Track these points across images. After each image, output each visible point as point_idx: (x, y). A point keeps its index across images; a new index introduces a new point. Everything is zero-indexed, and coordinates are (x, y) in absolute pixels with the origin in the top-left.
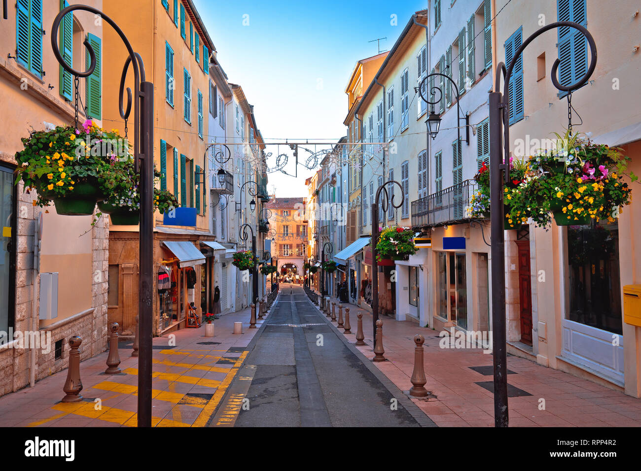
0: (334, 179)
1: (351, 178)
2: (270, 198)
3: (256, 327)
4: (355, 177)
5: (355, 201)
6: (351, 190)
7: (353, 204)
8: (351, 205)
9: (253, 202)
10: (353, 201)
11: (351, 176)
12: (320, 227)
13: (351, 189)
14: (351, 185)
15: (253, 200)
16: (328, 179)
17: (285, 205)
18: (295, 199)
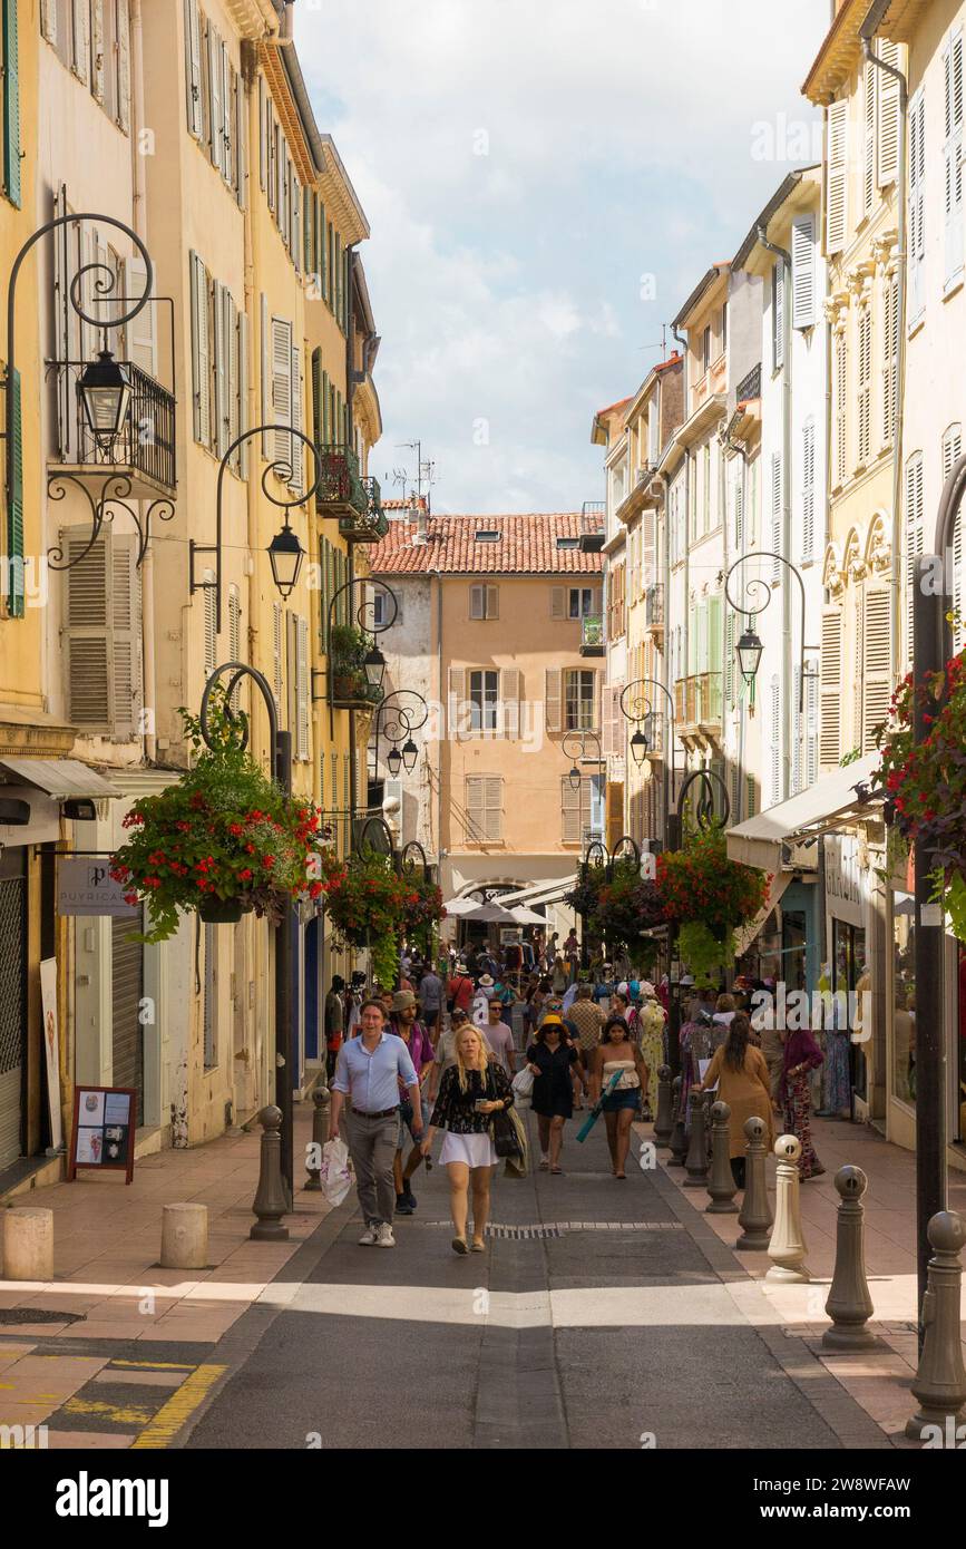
0: (751, 408)
1: (842, 403)
2: (388, 515)
3: (283, 1236)
4: (864, 401)
5: (862, 534)
6: (842, 475)
7: (850, 555)
8: (839, 554)
9: (285, 542)
10: (852, 536)
11: (843, 389)
12: (672, 683)
13: (842, 466)
14: (842, 441)
15: (286, 529)
16: (715, 413)
17: (482, 558)
18: (539, 524)
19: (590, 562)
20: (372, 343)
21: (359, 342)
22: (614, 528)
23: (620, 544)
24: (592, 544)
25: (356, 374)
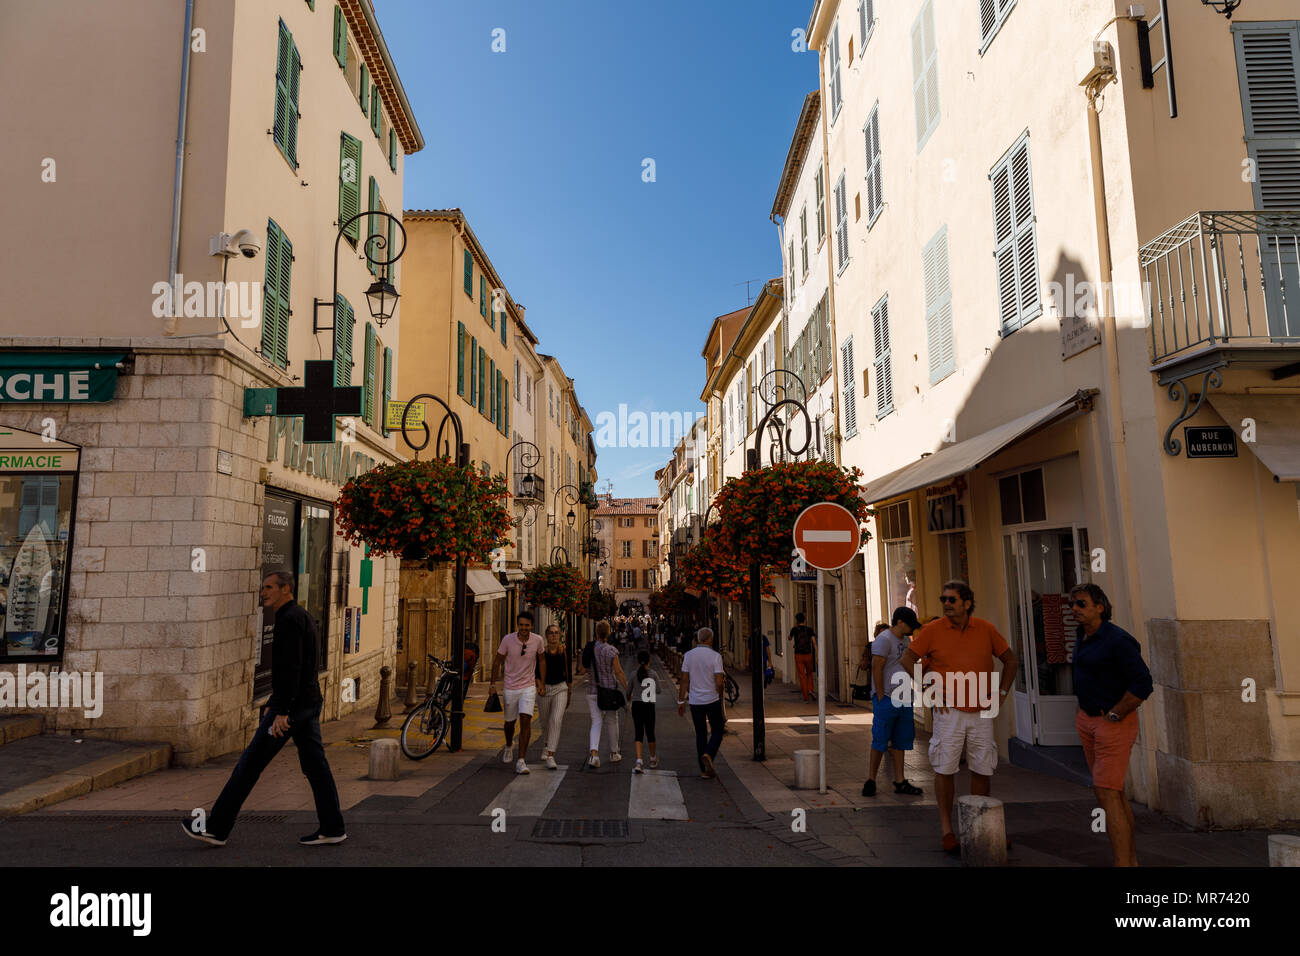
2: (599, 501)
9: (571, 514)
15: (571, 510)
17: (625, 510)
18: (641, 500)
19: (654, 511)
20: (595, 456)
21: (592, 456)
22: (660, 503)
23: (662, 507)
24: (655, 507)
25: (590, 466)
